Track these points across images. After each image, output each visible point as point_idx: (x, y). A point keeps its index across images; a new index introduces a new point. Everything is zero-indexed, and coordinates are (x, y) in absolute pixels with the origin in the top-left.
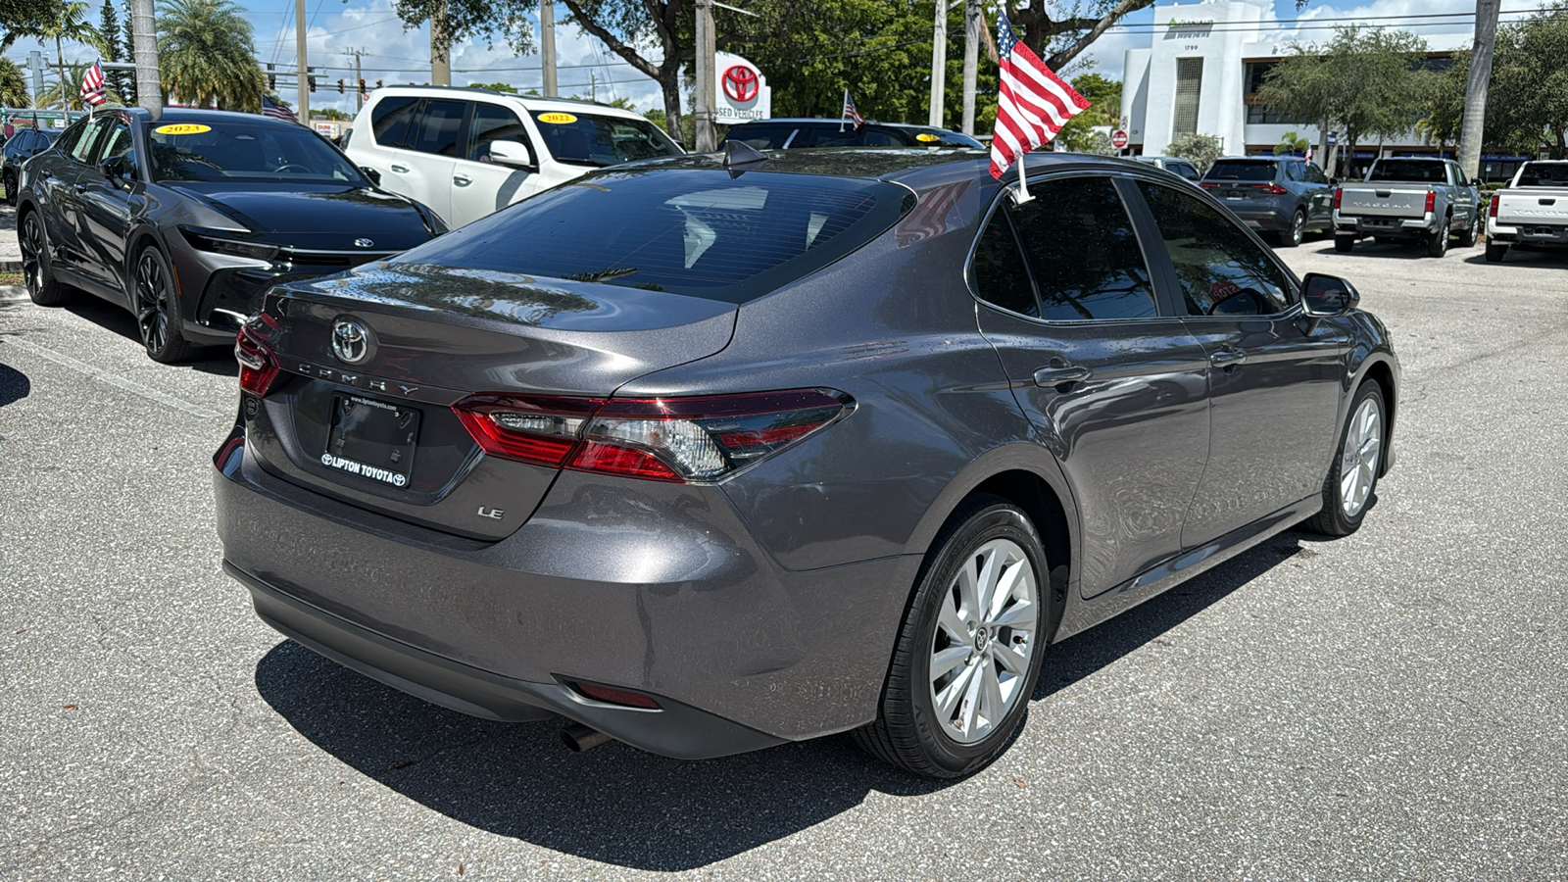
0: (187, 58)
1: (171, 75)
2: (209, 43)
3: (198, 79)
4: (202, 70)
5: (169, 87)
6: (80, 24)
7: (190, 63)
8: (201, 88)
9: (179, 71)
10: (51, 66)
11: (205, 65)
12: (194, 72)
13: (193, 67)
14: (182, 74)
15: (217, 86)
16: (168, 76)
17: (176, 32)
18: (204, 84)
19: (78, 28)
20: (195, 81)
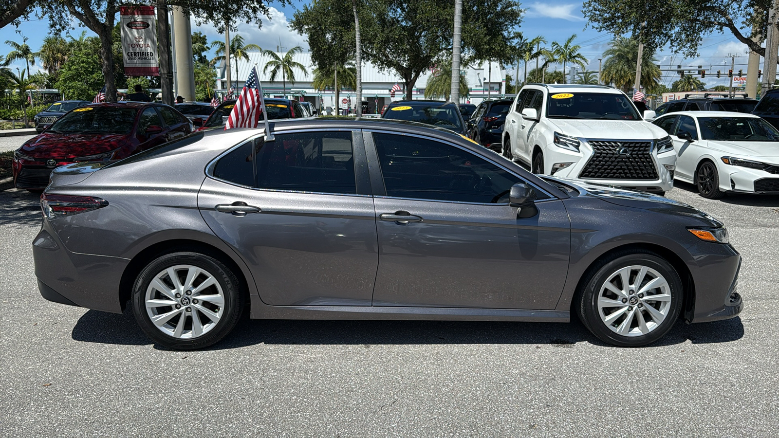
0: (619, 67)
1: (611, 75)
2: (630, 59)
3: (622, 76)
4: (625, 72)
5: (609, 81)
6: (576, 54)
7: (620, 68)
8: (624, 80)
9: (614, 73)
10: (579, 73)
11: (626, 69)
12: (621, 72)
13: (621, 71)
14: (616, 74)
15: (631, 79)
16: (610, 75)
17: (616, 55)
18: (625, 78)
19: (574, 57)
20: (621, 77)
